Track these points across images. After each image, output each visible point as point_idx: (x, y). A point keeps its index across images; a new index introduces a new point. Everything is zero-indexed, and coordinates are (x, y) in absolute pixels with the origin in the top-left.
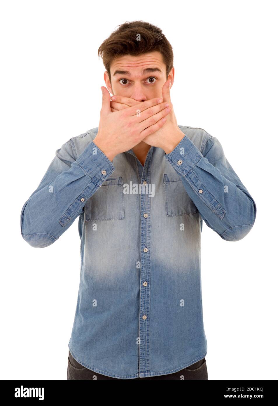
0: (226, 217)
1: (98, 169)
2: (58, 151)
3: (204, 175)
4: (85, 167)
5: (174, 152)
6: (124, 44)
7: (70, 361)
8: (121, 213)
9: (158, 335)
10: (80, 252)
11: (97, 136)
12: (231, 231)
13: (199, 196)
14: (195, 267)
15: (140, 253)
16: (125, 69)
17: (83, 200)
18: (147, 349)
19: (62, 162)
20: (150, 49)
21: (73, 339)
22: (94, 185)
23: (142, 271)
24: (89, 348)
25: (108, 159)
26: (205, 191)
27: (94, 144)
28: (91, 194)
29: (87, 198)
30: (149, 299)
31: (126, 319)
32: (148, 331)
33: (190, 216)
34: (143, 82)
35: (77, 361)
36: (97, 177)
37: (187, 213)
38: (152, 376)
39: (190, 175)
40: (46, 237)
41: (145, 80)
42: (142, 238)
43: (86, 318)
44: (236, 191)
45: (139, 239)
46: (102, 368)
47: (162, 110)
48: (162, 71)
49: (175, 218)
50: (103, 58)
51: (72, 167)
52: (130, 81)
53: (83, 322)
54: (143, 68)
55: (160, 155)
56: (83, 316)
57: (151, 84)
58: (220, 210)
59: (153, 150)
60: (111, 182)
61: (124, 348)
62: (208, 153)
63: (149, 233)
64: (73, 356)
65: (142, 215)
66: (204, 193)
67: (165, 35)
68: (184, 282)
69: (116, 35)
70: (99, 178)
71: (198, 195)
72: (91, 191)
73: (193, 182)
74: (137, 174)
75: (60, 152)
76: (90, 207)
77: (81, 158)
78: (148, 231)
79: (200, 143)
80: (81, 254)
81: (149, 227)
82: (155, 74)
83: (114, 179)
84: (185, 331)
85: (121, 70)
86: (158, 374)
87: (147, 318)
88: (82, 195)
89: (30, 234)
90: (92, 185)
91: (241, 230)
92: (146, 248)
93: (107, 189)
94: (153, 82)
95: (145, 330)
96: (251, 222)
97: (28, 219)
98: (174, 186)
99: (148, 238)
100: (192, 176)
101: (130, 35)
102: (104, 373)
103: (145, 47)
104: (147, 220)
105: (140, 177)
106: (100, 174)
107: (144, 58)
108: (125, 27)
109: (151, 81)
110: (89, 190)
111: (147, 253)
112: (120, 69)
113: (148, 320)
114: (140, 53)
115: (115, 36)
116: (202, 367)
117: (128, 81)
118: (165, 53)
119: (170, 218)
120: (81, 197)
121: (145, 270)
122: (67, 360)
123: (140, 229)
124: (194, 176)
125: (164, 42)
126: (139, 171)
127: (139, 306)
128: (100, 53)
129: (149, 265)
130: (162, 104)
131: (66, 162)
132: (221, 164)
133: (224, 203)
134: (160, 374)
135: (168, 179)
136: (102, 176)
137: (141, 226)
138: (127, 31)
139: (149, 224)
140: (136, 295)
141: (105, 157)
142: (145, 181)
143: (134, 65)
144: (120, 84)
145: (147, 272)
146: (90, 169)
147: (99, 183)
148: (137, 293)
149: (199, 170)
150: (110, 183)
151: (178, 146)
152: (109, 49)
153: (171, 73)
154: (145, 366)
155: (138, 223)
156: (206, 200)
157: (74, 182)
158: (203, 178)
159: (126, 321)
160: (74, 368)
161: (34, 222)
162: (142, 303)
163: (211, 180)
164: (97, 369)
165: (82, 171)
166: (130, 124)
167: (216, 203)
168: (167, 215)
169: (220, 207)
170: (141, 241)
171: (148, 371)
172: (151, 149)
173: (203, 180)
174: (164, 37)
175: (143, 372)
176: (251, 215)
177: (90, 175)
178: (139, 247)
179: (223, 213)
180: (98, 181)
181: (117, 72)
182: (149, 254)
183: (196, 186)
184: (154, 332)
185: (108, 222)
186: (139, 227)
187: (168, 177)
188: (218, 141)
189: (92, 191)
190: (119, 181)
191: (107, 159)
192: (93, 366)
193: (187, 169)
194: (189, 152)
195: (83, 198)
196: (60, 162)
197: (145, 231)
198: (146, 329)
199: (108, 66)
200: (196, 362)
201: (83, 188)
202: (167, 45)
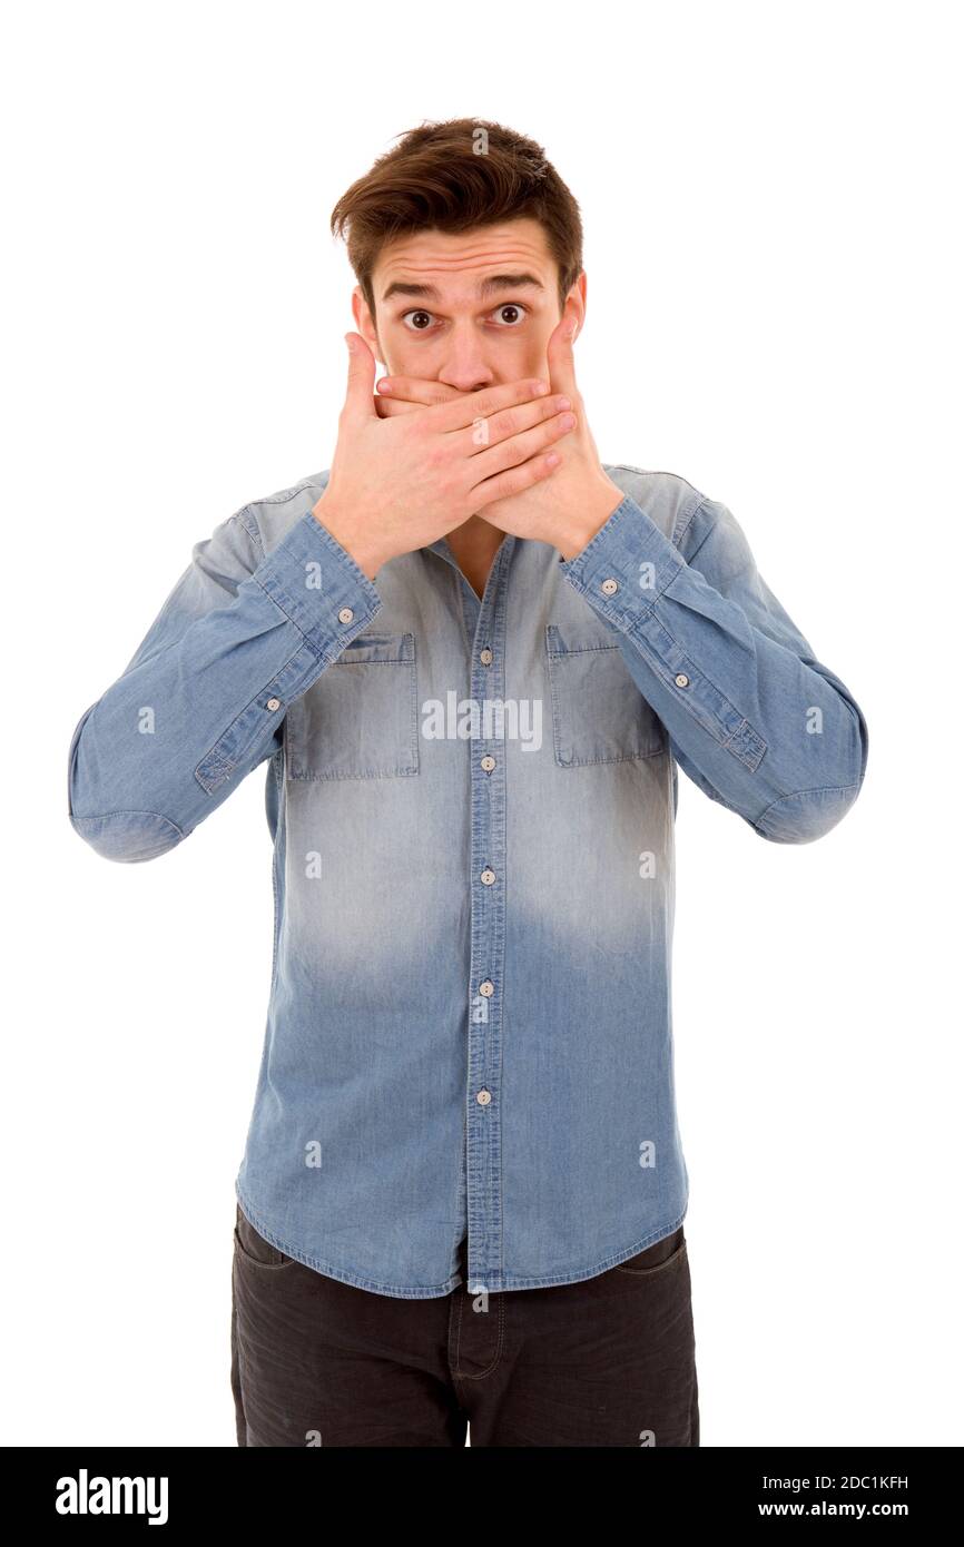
0: (767, 765)
1: (328, 603)
2: (202, 546)
3: (693, 626)
4: (283, 595)
5: (589, 552)
6: (420, 196)
7: (242, 1239)
8: (406, 753)
9: (528, 1156)
10: (271, 880)
11: (324, 494)
12: (783, 809)
13: (676, 696)
14: (652, 934)
15: (470, 888)
16: (422, 279)
17: (273, 705)
18: (491, 1201)
19: (213, 582)
20: (506, 212)
21: (249, 1166)
22: (312, 656)
23: (477, 945)
24: (299, 1194)
25: (362, 573)
26: (697, 681)
27: (313, 520)
28: (303, 685)
29: (290, 699)
30: (499, 1037)
31: (424, 1101)
32: (495, 1141)
33: (635, 766)
34: (482, 320)
35: (263, 1237)
36: (323, 630)
37: (626, 756)
38: (510, 1288)
39: (645, 626)
40: (149, 825)
41: (487, 313)
42: (477, 837)
43: (289, 1097)
44: (799, 676)
45: (466, 841)
46: (339, 1260)
47: (547, 419)
48: (543, 282)
49: (586, 772)
50: (349, 244)
51: (241, 594)
52: (439, 316)
53: (281, 1110)
54: (479, 275)
55: (537, 562)
56: (280, 1090)
57: (509, 327)
58: (747, 740)
59: (512, 547)
60: (376, 651)
61: (412, 1195)
62: (699, 554)
63: (499, 820)
64: (248, 1219)
65: (476, 763)
66: (692, 686)
67: (554, 164)
68: (616, 984)
69: (392, 164)
70: (330, 634)
71: (673, 693)
72: (301, 675)
73: (655, 652)
74: (459, 624)
75: (210, 549)
76: (305, 735)
77: (270, 567)
78: (494, 815)
79: (671, 520)
80: (274, 888)
81: (499, 799)
82: (523, 293)
83: (384, 643)
84: (618, 1144)
85: (410, 282)
86: (528, 1283)
87: (493, 1099)
88: (273, 689)
89: (96, 814)
90: (305, 654)
91: (818, 805)
92: (488, 872)
93: (363, 675)
94: (516, 322)
95: (485, 1139)
96: (853, 779)
97: (93, 765)
98: (581, 664)
99: (494, 838)
100: (652, 630)
101: (437, 165)
102: (345, 1276)
103: (489, 204)
104: (492, 777)
105: (471, 634)
106: (333, 621)
107: (486, 240)
108: (422, 137)
109: (510, 316)
110: (295, 672)
111: (494, 886)
112: (405, 276)
113: (494, 1107)
114: (471, 225)
115: (387, 169)
116: (671, 1260)
117: (430, 317)
118: (554, 224)
119: (567, 772)
120: (269, 694)
121: (485, 944)
122: (232, 1235)
123: (469, 809)
124: (658, 629)
125: (552, 189)
126: (466, 616)
127: (465, 1061)
128: (337, 224)
129: (501, 928)
130: (548, 400)
131: (226, 581)
132: (745, 592)
133: (758, 716)
134: (537, 1282)
135: (562, 643)
136: (338, 626)
137: (474, 798)
138: (428, 149)
139: (500, 790)
140: (457, 1024)
141: (352, 564)
142: (488, 649)
143: (453, 265)
144: (406, 327)
145: (491, 950)
146: (301, 604)
147: (328, 650)
148: (458, 1017)
149: (673, 611)
150: (372, 654)
151: (602, 534)
152: (367, 212)
153: (574, 292)
154: (487, 1258)
155: (461, 789)
156: (700, 709)
157: (246, 646)
158: (687, 635)
159: (424, 1109)
160: (253, 1261)
161: (110, 775)
162: (474, 1052)
163: (713, 643)
164: (323, 1263)
165: (273, 608)
166: (438, 460)
167: (733, 718)
168: (560, 760)
169: (748, 732)
170: (473, 848)
171: (496, 1273)
172: (508, 544)
173: (689, 642)
174: (549, 171)
175: (481, 1275)
176: (853, 756)
177: (301, 624)
178: (465, 867)
179: (758, 749)
180: (327, 644)
181: (396, 288)
182: (499, 889)
183: (664, 663)
184: (515, 1145)
185: (363, 783)
186: (467, 801)
187: (562, 635)
188: (730, 516)
189: (306, 675)
190: (401, 647)
191: (357, 570)
192: (314, 1253)
193: (636, 607)
194: (638, 552)
195: (275, 697)
196: (204, 584)
197: (485, 813)
198: (488, 1136)
199: (365, 268)
200: (651, 1245)
201: (276, 667)
202: (561, 197)
